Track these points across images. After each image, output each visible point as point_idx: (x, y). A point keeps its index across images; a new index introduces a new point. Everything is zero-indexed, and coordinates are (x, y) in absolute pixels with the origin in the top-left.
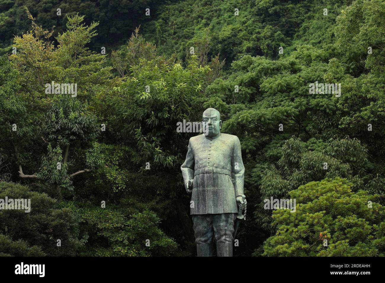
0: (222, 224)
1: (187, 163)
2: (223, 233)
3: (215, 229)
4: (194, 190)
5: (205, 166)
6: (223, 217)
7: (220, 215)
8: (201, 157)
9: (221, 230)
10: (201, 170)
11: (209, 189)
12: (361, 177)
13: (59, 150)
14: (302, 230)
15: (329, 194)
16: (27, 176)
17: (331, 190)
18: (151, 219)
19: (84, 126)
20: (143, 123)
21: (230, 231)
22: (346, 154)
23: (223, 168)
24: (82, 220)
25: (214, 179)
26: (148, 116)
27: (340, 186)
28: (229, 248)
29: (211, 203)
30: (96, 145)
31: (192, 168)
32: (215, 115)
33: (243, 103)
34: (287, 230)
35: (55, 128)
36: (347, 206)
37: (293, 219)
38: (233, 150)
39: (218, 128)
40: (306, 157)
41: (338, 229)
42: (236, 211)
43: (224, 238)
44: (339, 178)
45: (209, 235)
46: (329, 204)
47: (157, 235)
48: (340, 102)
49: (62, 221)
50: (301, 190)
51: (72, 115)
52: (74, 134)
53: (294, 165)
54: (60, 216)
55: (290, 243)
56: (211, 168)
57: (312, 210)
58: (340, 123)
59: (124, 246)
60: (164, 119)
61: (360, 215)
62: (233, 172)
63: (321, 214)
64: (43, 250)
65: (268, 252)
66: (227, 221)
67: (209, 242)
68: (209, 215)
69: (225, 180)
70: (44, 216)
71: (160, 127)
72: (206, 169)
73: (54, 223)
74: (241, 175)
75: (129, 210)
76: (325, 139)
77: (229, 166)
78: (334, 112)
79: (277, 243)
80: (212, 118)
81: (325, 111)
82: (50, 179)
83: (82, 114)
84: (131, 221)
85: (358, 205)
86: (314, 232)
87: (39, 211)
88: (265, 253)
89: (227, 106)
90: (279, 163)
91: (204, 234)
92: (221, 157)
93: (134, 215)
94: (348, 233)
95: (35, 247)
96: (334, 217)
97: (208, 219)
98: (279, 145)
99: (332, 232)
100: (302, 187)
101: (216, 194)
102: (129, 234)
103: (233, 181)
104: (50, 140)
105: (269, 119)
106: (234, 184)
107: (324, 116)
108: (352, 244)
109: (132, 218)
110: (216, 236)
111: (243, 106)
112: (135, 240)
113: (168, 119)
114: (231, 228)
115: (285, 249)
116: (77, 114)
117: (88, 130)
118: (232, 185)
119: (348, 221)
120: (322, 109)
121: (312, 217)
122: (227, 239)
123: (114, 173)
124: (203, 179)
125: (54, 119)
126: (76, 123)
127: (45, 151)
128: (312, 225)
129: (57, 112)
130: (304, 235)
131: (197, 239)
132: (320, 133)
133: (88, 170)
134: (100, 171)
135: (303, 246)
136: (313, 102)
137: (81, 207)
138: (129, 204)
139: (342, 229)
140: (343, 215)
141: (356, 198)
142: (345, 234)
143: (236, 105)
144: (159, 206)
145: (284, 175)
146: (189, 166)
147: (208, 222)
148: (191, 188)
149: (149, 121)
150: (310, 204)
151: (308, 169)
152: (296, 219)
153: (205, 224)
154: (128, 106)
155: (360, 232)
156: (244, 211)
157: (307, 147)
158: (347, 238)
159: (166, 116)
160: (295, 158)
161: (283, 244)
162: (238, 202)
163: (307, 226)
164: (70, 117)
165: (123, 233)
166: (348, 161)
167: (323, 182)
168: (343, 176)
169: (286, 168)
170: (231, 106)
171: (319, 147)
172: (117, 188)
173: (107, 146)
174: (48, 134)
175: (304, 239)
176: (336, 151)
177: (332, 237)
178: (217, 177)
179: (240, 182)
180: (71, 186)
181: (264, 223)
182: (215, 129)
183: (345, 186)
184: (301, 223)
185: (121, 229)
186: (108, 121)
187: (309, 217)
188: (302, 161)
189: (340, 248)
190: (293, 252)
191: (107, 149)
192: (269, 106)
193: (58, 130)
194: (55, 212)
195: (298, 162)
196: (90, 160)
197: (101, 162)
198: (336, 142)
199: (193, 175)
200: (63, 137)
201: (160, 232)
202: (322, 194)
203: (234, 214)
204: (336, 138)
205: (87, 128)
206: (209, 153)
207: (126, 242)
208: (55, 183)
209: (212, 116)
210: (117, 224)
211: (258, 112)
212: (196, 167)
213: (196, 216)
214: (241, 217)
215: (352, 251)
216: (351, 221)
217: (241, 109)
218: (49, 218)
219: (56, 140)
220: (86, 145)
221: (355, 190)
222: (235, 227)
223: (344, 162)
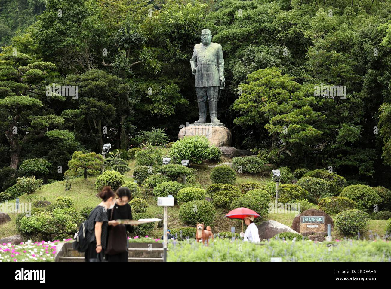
0: (211, 92)
1: (193, 59)
2: (212, 97)
3: (208, 95)
4: (197, 73)
5: (202, 61)
6: (212, 88)
7: (210, 87)
8: (200, 55)
9: (211, 95)
10: (200, 63)
11: (204, 73)
12: (287, 66)
13: (125, 51)
14: (253, 96)
15: (268, 77)
16: (107, 65)
17: (269, 74)
18: (175, 89)
19: (138, 38)
20: (170, 36)
21: (216, 96)
22: (280, 54)
23: (212, 61)
24: (137, 89)
25: (207, 68)
26: (173, 32)
27: (274, 72)
28: (216, 105)
29: (206, 81)
30: (145, 48)
31: (196, 61)
32: (208, 33)
33: (225, 25)
34: (245, 96)
35: (122, 39)
36: (277, 83)
37: (248, 90)
38: (218, 52)
39: (210, 40)
40: (258, 56)
41: (272, 95)
42: (219, 85)
43: (212, 99)
44: (274, 67)
45: (205, 98)
46: (268, 82)
47: (178, 97)
48: (277, 25)
49: (124, 91)
50: (254, 74)
51: (132, 32)
52: (132, 42)
53: (251, 60)
54: (123, 88)
55: (247, 103)
56: (206, 62)
57: (259, 85)
58: (277, 37)
59: (160, 103)
60: (182, 34)
61: (284, 88)
62: (218, 64)
63: (263, 87)
64: (114, 106)
65: (235, 108)
66: (214, 90)
67: (205, 101)
68: (204, 87)
69: (214, 68)
70: (115, 88)
71: (180, 38)
72: (203, 62)
73: (120, 92)
74: (222, 65)
75: (163, 83)
76: (269, 46)
77: (216, 60)
78: (274, 31)
79: (239, 103)
80: (206, 34)
81: (269, 30)
82: (119, 67)
83: (137, 31)
84: (164, 89)
85: (283, 82)
86: (259, 97)
87: (112, 85)
88: (234, 108)
89: (217, 27)
90: (244, 58)
91: (202, 98)
92: (211, 56)
93: (165, 87)
94: (277, 97)
95: (110, 105)
96: (270, 89)
97: (204, 89)
98: (244, 49)
99: (269, 97)
100: (254, 72)
101: (208, 76)
102: (163, 96)
103: (217, 69)
104: (119, 46)
105: (238, 35)
106: (218, 70)
107: (269, 33)
108: (279, 103)
109: (164, 88)
110: (208, 98)
111: (225, 27)
112: (166, 100)
113: (184, 34)
114: (217, 94)
115: (243, 106)
116: (134, 31)
117: (140, 40)
118: (217, 71)
119: (277, 91)
120: (267, 29)
121: (258, 89)
122: (215, 100)
123: (155, 64)
124: (201, 68)
125: (122, 34)
126: (134, 36)
127: (117, 52)
128: (258, 93)
129: (123, 30)
130: (254, 99)
131: (198, 100)
132: (266, 42)
133: (140, 62)
134: (147, 62)
135: (253, 105)
136: (263, 25)
137: (137, 82)
138: (163, 80)
139: (274, 96)
140: (275, 88)
141: (282, 79)
142: (276, 98)
143: (221, 26)
144: (179, 81)
145: (246, 66)
146: (194, 60)
147: (204, 91)
148: (195, 72)
149: (173, 35)
150: (258, 82)
151: (258, 63)
152: (250, 90)
153: (202, 92)
154: (163, 27)
155: (284, 97)
156: (223, 85)
157: (259, 50)
158: (277, 100)
159: (183, 32)
160: (251, 56)
161: (243, 103)
162: (220, 80)
163: (256, 94)
164: (130, 33)
165: (160, 96)
166: (280, 58)
167: (266, 70)
168: (277, 66)
169: (247, 61)
170: (218, 27)
171: (265, 50)
172: (156, 71)
173: (151, 49)
174: (119, 42)
175: (254, 101)
176: (274, 52)
177: (269, 100)
178: (209, 66)
179: (222, 69)
180: (130, 71)
181: (235, 91)
182: (208, 40)
183: (277, 72)
184: (253, 92)
185: (158, 94)
186: (152, 34)
187: (257, 89)
188: (255, 58)
189: (273, 106)
190: (248, 108)
191: (151, 50)
192: (239, 27)
193: (124, 40)
194: (121, 86)
195: (253, 58)
196: (141, 56)
197: (147, 57)
198: (274, 48)
199: (196, 66)
200: (127, 44)
201: (180, 96)
202: (264, 77)
203: (218, 86)
204: (274, 45)
205: (140, 39)
206: (205, 53)
207: (161, 101)
208: (122, 69)
209: (206, 33)
210: (156, 91)
211: (233, 30)
212: (198, 61)
213: (197, 87)
214: (223, 88)
215: (279, 107)
216: (279, 91)
217: (224, 29)
218: (118, 89)
219: (123, 45)
220: (140, 48)
221: (283, 74)
222: (219, 93)
223: (278, 59)
